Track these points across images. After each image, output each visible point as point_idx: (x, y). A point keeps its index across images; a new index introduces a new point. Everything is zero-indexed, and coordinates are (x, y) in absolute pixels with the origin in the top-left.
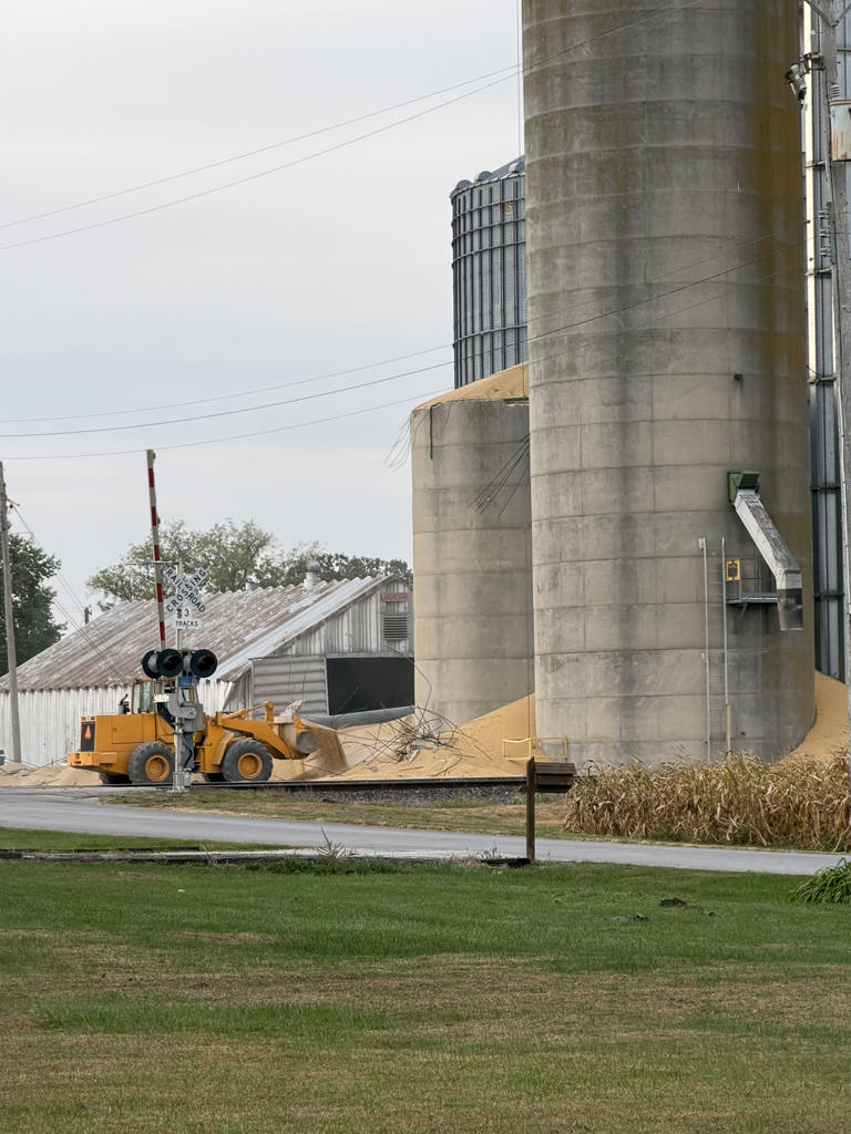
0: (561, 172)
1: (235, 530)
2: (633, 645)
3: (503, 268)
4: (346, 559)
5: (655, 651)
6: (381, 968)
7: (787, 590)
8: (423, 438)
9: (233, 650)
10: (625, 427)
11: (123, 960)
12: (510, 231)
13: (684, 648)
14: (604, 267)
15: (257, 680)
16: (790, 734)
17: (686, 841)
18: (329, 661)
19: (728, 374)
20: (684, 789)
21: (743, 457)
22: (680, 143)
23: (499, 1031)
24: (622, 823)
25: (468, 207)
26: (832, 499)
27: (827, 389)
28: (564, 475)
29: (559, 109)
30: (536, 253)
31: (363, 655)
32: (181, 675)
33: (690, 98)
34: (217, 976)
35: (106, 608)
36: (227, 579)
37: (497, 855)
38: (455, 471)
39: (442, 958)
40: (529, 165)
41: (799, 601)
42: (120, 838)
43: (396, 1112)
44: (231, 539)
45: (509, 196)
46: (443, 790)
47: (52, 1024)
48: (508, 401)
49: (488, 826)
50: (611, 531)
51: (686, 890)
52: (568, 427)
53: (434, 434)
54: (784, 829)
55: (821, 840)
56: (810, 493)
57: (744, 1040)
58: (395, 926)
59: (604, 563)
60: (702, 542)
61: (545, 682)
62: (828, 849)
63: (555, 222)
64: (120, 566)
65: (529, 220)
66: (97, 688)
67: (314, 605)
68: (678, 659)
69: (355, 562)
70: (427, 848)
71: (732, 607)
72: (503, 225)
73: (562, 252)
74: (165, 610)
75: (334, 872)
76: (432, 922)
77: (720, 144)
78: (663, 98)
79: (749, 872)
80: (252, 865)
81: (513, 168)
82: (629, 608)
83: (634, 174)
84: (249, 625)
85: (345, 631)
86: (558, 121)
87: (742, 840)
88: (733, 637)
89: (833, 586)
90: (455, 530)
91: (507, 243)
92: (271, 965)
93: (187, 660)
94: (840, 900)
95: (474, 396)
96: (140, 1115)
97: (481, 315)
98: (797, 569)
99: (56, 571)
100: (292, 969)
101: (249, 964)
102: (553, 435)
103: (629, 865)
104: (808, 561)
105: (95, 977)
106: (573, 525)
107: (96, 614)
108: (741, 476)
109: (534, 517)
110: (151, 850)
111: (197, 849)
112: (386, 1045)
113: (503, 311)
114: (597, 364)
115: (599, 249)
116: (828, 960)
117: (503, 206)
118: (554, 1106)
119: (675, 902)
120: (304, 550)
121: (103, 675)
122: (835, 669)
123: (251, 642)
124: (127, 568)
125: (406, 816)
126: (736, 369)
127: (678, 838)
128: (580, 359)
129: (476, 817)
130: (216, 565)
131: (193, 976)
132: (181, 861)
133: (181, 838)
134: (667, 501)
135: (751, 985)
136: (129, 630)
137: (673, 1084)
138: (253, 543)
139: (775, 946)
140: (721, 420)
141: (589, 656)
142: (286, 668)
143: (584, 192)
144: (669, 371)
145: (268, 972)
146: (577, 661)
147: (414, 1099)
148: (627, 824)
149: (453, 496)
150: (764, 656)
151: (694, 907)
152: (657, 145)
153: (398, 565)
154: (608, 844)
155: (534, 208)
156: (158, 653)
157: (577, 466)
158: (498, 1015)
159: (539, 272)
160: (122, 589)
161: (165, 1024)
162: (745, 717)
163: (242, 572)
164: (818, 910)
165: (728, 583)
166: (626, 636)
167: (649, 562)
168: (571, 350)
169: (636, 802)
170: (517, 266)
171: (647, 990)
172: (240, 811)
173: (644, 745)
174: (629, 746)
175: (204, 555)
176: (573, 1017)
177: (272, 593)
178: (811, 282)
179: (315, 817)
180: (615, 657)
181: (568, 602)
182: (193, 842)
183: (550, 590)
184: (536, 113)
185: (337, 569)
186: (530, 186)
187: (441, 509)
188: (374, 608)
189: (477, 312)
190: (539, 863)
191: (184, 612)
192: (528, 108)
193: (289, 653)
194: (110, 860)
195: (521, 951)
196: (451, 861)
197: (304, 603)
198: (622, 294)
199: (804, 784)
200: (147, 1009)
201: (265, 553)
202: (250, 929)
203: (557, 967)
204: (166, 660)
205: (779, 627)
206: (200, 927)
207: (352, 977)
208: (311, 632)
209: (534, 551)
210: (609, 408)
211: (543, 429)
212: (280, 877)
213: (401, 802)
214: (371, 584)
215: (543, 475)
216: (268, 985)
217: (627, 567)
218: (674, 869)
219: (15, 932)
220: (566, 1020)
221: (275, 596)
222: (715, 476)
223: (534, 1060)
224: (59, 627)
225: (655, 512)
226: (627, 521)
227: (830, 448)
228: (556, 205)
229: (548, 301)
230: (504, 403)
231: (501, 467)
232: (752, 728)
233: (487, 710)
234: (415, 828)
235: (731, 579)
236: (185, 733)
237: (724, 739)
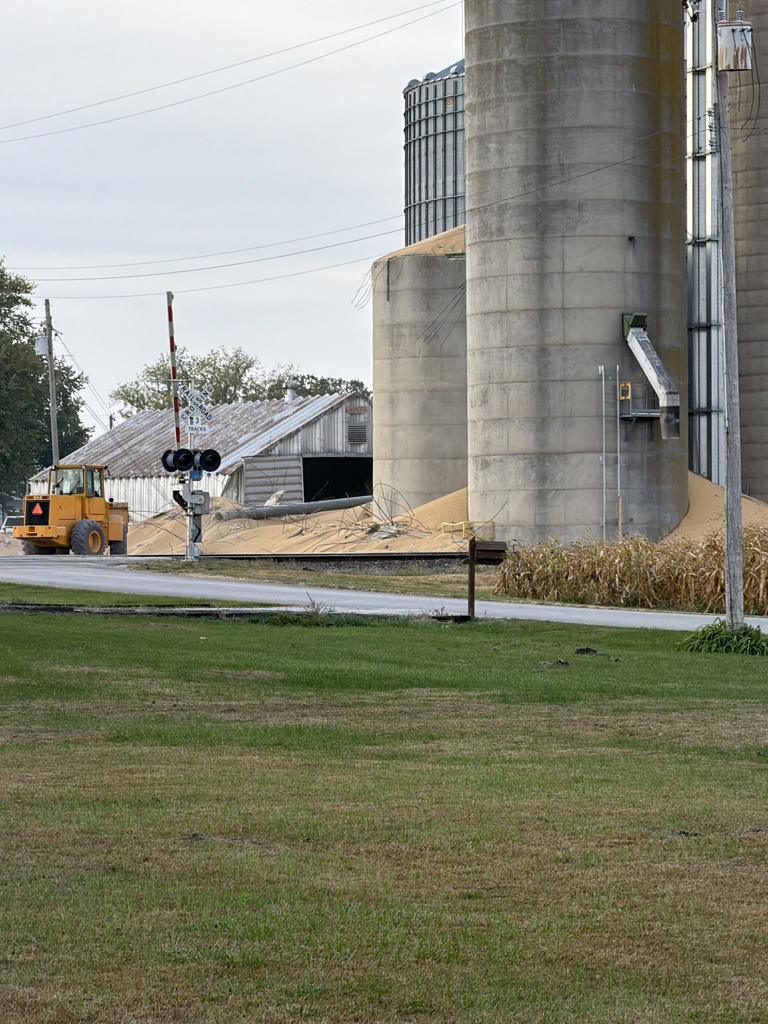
0: (493, 74)
1: (226, 355)
2: (546, 449)
3: (444, 150)
4: (316, 379)
5: (563, 454)
6: (368, 698)
7: (668, 408)
8: (382, 284)
9: (229, 450)
10: (542, 277)
11: (167, 690)
12: (450, 120)
13: (586, 452)
14: (527, 150)
15: (248, 474)
16: (669, 521)
17: (590, 604)
18: (304, 459)
19: (624, 236)
20: (588, 563)
21: (634, 302)
22: (588, 52)
23: (464, 747)
24: (539, 589)
25: (417, 101)
26: (703, 335)
27: (701, 249)
28: (493, 315)
29: (492, 24)
30: (473, 139)
31: (331, 455)
32: (192, 469)
33: (596, 16)
34: (242, 703)
35: (125, 416)
36: (221, 394)
37: (444, 613)
38: (408, 310)
39: (414, 691)
40: (468, 69)
41: (677, 416)
42: (148, 597)
43: (399, 807)
44: (224, 362)
45: (450, 92)
46: (397, 562)
47: (118, 738)
48: (449, 256)
49: (434, 591)
50: (530, 359)
51: (595, 641)
52: (496, 277)
53: (390, 281)
54: (665, 593)
55: (695, 604)
56: (686, 331)
57: (655, 756)
58: (374, 667)
59: (524, 384)
60: (601, 368)
61: (476, 478)
62: (701, 610)
63: (488, 113)
64: (136, 383)
65: (467, 112)
66: (121, 478)
67: (293, 415)
68: (582, 461)
69: (323, 382)
70: (388, 608)
71: (624, 420)
72: (444, 116)
73: (494, 138)
74: (181, 418)
75: (317, 625)
76: (401, 664)
77: (620, 53)
78: (575, 17)
79: (642, 628)
80: (254, 619)
81: (453, 70)
82: (543, 420)
83: (552, 77)
84: (242, 431)
85: (318, 436)
86: (492, 34)
87: (634, 603)
88: (625, 444)
89: (704, 404)
90: (406, 358)
91: (448, 130)
92: (282, 696)
93: (198, 457)
94: (716, 651)
95: (422, 252)
96: (202, 807)
97: (427, 187)
98: (676, 391)
99: (85, 385)
100: (299, 698)
101: (266, 695)
102: (485, 283)
103: (548, 622)
104: (684, 383)
105: (147, 703)
106: (499, 355)
107: (119, 421)
108: (633, 317)
109: (469, 348)
110: (172, 606)
111: (208, 606)
112: (379, 757)
113: (444, 183)
114: (520, 226)
115: (523, 136)
116: (714, 696)
117: (445, 100)
118: (520, 803)
119: (587, 651)
120: (282, 372)
121: (126, 468)
122: (704, 470)
123: (243, 444)
124: (142, 384)
125: (369, 582)
126: (630, 232)
127: (583, 601)
128: (507, 224)
129: (424, 584)
130: (211, 382)
131: (223, 703)
132: (198, 615)
133: (195, 597)
134: (574, 336)
135: (655, 715)
136: (147, 433)
137: (606, 789)
138: (240, 366)
139: (669, 685)
140: (617, 272)
141: (510, 457)
142: (271, 465)
143: (513, 91)
144: (578, 232)
145: (281, 701)
146: (501, 461)
147: (411, 797)
148: (543, 589)
149: (405, 331)
150: (648, 459)
151: (602, 655)
152: (571, 54)
153: (356, 384)
154: (529, 606)
155: (471, 104)
156: (175, 452)
157: (504, 308)
158: (462, 735)
159: (475, 154)
160: (138, 400)
161: (207, 740)
162: (633, 506)
163: (232, 388)
164: (700, 658)
165: (621, 401)
166: (541, 442)
167: (561, 384)
168: (500, 215)
169: (550, 572)
170: (455, 149)
171: (576, 718)
172: (238, 577)
173: (554, 528)
174: (541, 529)
175: (203, 375)
176: (520, 737)
177: (260, 406)
178: (689, 163)
179: (297, 582)
180: (531, 458)
181: (495, 415)
182: (204, 600)
183: (481, 405)
184: (474, 27)
185: (308, 387)
186: (468, 85)
187: (395, 341)
188: (340, 417)
189: (423, 184)
190: (477, 620)
191: (195, 420)
192: (468, 23)
193: (273, 453)
194: (142, 614)
195: (473, 686)
196: (409, 617)
197: (284, 414)
198: (541, 171)
199: (682, 560)
200: (192, 728)
201: (250, 373)
202: (263, 668)
203: (504, 699)
204: (181, 457)
205: (661, 437)
206: (223, 666)
207: (346, 705)
208: (291, 436)
209: (469, 374)
210: (529, 263)
211: (477, 279)
212: (276, 628)
213: (364, 571)
214: (338, 399)
215: (477, 314)
216: (281, 711)
217: (542, 386)
218: (584, 626)
219: (81, 668)
220: (515, 740)
221: (261, 408)
222: (613, 316)
223: (496, 768)
224: (87, 430)
225: (565, 345)
226: (542, 351)
227: (703, 296)
228: (489, 101)
229: (482, 176)
230: (446, 258)
231: (444, 307)
232: (638, 515)
233: (430, 499)
234: (377, 591)
235: (623, 398)
236: (195, 515)
237: (617, 524)
